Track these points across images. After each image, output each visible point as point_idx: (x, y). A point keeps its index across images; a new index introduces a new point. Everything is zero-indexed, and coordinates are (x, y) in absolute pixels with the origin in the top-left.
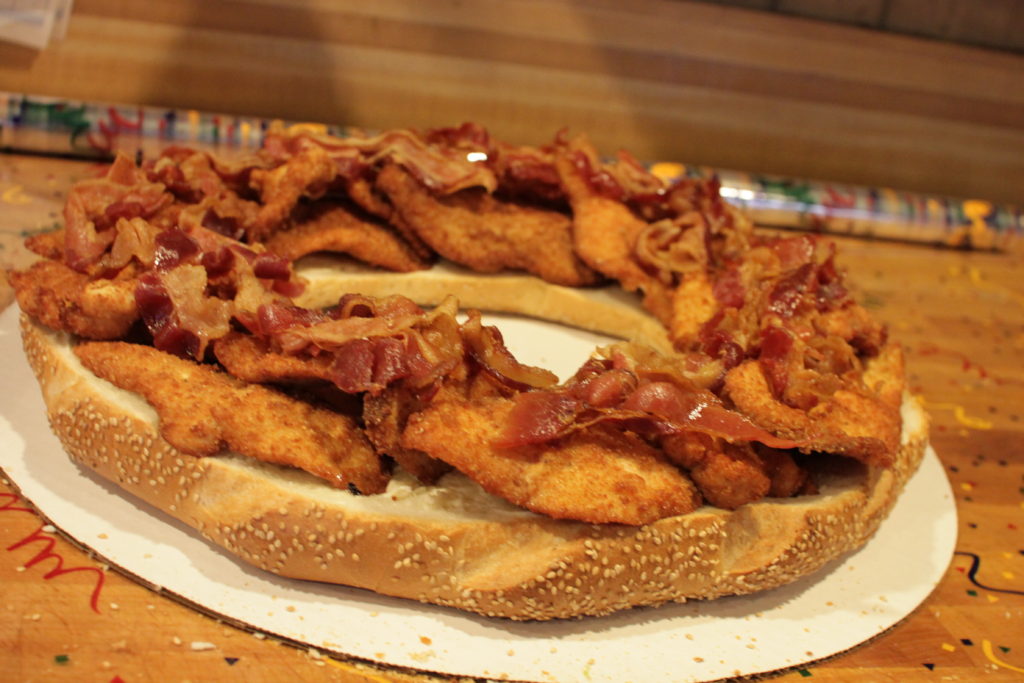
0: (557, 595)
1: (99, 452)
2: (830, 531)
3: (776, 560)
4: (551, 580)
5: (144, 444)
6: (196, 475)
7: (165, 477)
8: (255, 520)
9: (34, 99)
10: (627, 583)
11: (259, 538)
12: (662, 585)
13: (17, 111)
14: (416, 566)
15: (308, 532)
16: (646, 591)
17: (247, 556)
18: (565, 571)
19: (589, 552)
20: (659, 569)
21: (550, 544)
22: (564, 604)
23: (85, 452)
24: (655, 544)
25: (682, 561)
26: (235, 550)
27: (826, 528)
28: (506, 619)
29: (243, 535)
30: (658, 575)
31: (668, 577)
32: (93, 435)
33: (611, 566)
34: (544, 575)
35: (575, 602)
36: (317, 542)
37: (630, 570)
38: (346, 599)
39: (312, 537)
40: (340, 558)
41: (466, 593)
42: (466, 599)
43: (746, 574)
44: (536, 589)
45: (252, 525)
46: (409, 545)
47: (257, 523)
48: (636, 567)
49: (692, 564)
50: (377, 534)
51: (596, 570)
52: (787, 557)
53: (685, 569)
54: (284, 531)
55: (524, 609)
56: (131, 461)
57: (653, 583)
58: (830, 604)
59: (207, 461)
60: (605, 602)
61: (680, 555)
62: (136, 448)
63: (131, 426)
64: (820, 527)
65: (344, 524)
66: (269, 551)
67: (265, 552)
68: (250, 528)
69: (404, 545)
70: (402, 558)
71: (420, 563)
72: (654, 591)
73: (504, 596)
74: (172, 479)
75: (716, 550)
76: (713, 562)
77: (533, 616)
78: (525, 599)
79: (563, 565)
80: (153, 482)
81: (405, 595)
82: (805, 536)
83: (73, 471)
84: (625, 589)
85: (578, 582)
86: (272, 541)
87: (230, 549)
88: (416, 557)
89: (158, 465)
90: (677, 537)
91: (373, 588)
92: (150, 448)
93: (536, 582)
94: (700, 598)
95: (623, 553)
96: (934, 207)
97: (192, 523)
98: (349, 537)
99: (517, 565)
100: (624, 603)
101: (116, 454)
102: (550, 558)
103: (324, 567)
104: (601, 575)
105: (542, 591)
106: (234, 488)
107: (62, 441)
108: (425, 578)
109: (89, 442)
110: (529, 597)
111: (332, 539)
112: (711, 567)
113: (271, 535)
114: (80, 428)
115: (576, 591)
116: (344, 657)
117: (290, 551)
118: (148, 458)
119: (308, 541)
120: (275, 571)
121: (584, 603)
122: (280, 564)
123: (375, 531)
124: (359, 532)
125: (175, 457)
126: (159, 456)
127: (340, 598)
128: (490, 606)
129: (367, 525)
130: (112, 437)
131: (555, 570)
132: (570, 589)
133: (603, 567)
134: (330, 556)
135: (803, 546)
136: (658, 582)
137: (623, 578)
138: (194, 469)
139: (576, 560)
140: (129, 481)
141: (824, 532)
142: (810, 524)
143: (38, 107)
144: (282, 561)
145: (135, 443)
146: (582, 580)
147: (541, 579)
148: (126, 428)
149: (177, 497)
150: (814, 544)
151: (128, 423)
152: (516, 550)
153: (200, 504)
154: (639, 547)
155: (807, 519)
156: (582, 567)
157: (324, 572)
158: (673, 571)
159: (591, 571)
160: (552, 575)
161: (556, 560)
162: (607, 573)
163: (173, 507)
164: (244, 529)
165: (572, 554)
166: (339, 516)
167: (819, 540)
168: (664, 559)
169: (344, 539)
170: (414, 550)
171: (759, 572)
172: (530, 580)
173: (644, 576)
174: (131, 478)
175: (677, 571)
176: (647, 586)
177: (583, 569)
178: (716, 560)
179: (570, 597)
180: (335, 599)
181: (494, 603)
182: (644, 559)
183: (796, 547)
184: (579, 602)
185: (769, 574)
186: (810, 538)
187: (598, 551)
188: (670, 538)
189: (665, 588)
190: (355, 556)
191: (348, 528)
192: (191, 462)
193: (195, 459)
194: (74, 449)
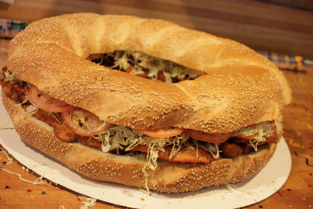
0: (182, 186)
1: (34, 140)
2: (260, 163)
3: (246, 173)
4: (181, 182)
5: (49, 138)
6: (67, 149)
7: (57, 149)
8: (88, 163)
9: (15, 22)
10: (203, 181)
11: (89, 169)
12: (212, 181)
13: (10, 25)
14: (139, 177)
15: (105, 167)
16: (208, 184)
17: (84, 174)
18: (185, 179)
19: (192, 173)
20: (212, 177)
21: (180, 170)
22: (184, 188)
23: (29, 140)
24: (211, 169)
25: (219, 174)
26: (81, 172)
27: (260, 162)
28: (166, 193)
29: (84, 168)
30: (212, 179)
31: (215, 179)
32: (32, 135)
33: (199, 177)
34: (179, 180)
35: (187, 188)
36: (108, 170)
37: (204, 178)
38: (115, 187)
39: (107, 169)
40: (115, 175)
41: (154, 185)
42: (154, 187)
43: (237, 177)
44: (176, 185)
45: (87, 165)
46: (137, 171)
47: (88, 164)
48: (206, 177)
49: (222, 175)
50: (127, 167)
51: (194, 178)
52: (249, 171)
53: (219, 176)
54: (97, 167)
55: (172, 190)
56: (45, 143)
57: (210, 181)
58: (259, 184)
59: (71, 144)
60: (196, 187)
61: (218, 172)
62: (47, 139)
63: (45, 132)
64: (258, 162)
65: (117, 164)
66: (92, 173)
67: (91, 173)
68: (86, 166)
69: (135, 171)
70: (135, 175)
71: (140, 176)
72: (210, 183)
73: (166, 187)
74: (59, 150)
75: (228, 170)
76: (227, 174)
77: (174, 192)
78: (173, 187)
79: (185, 177)
80: (52, 150)
81: (134, 186)
82: (254, 165)
83: (23, 145)
84: (202, 183)
85: (189, 182)
86: (94, 170)
87: (79, 172)
88: (139, 174)
89: (54, 145)
90: (218, 167)
91: (125, 184)
92: (51, 140)
93: (176, 182)
94: (222, 184)
95: (202, 173)
96: (287, 58)
97: (66, 163)
98: (118, 168)
99: (170, 177)
100: (201, 187)
101: (40, 141)
102: (180, 175)
103: (110, 178)
104: (196, 180)
105: (178, 185)
106: (80, 153)
107: (20, 136)
108: (141, 181)
109: (30, 137)
110: (174, 187)
111: (113, 169)
112: (227, 175)
113: (93, 168)
114: (28, 132)
115: (188, 185)
116: (118, 206)
117: (99, 173)
118: (51, 143)
119: (105, 170)
120: (93, 179)
121: (190, 188)
122: (95, 177)
123: (126, 167)
124: (122, 167)
125: (60, 142)
126: (55, 142)
127: (113, 186)
128: (161, 190)
129: (124, 165)
130: (39, 136)
131: (182, 179)
132: (186, 184)
133: (196, 177)
134: (112, 174)
135: (253, 168)
136: (211, 181)
137: (202, 180)
138: (66, 147)
139: (189, 175)
140: (44, 149)
141: (259, 163)
142: (255, 161)
143: (16, 24)
144: (96, 176)
145: (47, 138)
146: (190, 181)
147: (178, 181)
148: (44, 133)
149: (61, 155)
150: (256, 167)
151: (44, 131)
152: (170, 172)
153: (69, 157)
154: (207, 171)
155: (254, 160)
156: (190, 177)
157: (109, 179)
158: (216, 177)
159: (193, 179)
160: (181, 180)
161: (182, 175)
162: (197, 179)
163: (59, 158)
164: (84, 166)
165: (187, 174)
166: (115, 162)
167: (257, 166)
168: (214, 174)
169: (117, 169)
170: (138, 173)
171: (240, 176)
172: (175, 182)
173: (208, 179)
174: (45, 149)
175: (217, 177)
176: (208, 182)
177: (190, 178)
178: (228, 173)
179: (186, 186)
180: (111, 187)
181: (163, 188)
182: (208, 174)
183: (251, 168)
184: (188, 188)
185: (243, 177)
186: (255, 165)
187: (195, 172)
188: (216, 167)
189: (213, 182)
190: (120, 174)
191: (118, 166)
192: (65, 144)
193: (67, 143)
194: (25, 139)
